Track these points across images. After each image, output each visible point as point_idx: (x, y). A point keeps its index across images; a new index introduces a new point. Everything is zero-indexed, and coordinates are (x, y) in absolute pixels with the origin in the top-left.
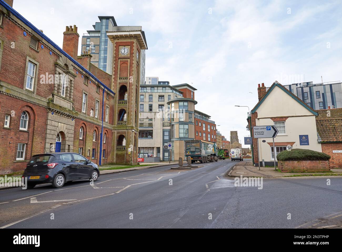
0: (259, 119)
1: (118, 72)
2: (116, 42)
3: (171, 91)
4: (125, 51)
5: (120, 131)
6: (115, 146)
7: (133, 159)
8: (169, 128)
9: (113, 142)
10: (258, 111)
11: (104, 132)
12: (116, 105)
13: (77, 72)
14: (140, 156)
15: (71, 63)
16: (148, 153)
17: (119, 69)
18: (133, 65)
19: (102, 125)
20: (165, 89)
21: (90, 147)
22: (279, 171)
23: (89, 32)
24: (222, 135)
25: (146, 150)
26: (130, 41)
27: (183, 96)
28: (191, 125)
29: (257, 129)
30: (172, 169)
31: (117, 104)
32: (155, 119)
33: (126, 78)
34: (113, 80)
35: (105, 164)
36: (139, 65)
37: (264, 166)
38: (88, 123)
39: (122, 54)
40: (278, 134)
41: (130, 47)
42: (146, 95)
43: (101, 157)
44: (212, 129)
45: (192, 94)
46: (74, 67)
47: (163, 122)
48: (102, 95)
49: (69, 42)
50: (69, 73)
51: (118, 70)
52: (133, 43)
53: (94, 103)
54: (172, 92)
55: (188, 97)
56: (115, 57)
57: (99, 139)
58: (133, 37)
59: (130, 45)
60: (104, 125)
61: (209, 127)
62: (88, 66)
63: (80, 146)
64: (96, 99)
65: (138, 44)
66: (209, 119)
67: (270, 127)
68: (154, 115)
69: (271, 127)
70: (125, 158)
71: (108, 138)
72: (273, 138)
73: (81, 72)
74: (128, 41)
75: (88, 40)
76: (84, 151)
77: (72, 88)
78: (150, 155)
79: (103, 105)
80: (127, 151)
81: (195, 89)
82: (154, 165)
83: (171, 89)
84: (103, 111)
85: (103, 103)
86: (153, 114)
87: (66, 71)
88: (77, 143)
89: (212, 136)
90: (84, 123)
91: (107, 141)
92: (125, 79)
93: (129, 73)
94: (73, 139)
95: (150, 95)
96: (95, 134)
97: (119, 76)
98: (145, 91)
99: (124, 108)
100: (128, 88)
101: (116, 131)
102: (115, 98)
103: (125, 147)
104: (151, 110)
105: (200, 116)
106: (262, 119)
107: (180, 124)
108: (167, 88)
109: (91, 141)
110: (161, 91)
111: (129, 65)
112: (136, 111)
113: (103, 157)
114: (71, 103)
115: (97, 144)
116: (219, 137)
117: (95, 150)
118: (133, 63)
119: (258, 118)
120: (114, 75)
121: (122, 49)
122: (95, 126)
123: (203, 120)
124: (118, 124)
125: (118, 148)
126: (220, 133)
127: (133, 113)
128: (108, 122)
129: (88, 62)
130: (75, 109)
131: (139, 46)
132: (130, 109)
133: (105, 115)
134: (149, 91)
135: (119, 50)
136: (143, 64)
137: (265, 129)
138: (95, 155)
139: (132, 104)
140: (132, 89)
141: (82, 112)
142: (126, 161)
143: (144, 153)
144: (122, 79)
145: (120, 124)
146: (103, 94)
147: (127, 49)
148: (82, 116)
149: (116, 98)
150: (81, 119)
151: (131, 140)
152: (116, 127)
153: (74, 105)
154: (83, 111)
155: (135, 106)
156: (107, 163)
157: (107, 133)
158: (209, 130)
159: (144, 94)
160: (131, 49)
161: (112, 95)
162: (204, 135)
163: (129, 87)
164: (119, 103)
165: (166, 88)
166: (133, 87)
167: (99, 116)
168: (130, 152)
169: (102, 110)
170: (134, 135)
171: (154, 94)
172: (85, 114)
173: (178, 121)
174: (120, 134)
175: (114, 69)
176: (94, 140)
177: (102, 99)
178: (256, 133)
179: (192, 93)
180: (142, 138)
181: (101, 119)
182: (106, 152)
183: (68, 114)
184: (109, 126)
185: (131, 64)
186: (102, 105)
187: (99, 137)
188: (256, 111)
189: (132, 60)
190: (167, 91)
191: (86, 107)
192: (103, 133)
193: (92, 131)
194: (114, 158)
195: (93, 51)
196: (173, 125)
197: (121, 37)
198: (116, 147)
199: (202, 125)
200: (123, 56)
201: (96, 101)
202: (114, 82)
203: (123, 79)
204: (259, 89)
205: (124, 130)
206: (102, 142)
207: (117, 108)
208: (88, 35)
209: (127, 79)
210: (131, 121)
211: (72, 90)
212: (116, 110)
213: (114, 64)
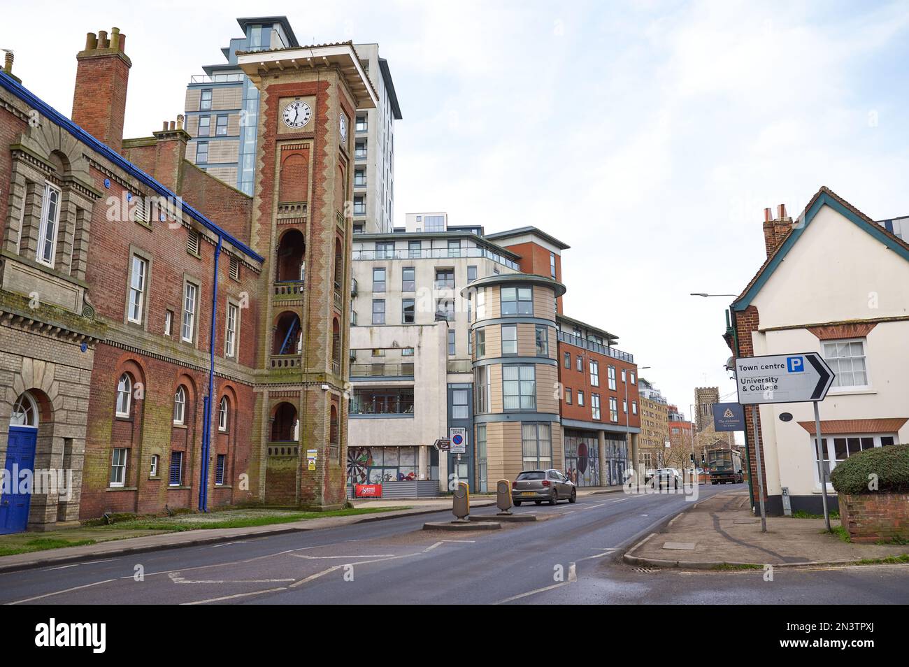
0: (763, 332)
1: (273, 186)
2: (270, 86)
3: (478, 252)
4: (297, 114)
5: (279, 389)
6: (263, 441)
7: (324, 488)
8: (469, 378)
9: (255, 430)
10: (761, 302)
11: (217, 392)
12: (266, 300)
13: (108, 181)
14: (372, 478)
15: (81, 147)
16: (397, 468)
17: (278, 175)
18: (326, 161)
19: (208, 367)
20: (457, 245)
21: (162, 447)
22: (842, 536)
23: (210, 70)
24: (670, 403)
25: (392, 457)
26: (317, 80)
27: (521, 269)
28: (547, 368)
29: (750, 368)
30: (426, 528)
31: (270, 297)
32: (419, 347)
33: (302, 206)
34: (257, 213)
35: (221, 508)
36: (348, 160)
37: (788, 512)
38: (151, 361)
39: (289, 123)
40: (832, 390)
41: (314, 98)
42: (393, 269)
43: (205, 483)
44: (624, 379)
45: (552, 263)
46: (93, 161)
47: (451, 357)
48: (212, 264)
49: (96, 86)
50: (70, 182)
51: (274, 180)
52: (327, 84)
53: (176, 290)
54: (483, 256)
55: (538, 273)
56: (266, 136)
57: (200, 418)
58: (324, 65)
59: (315, 95)
60: (218, 370)
61: (611, 373)
62: (176, 170)
63: (118, 444)
64: (187, 277)
65: (343, 89)
66: (611, 346)
67: (801, 358)
68: (417, 334)
69: (806, 361)
70: (297, 483)
71: (236, 416)
72: (815, 403)
73: (121, 180)
74: (310, 80)
75: (207, 96)
76: (134, 461)
77: (85, 236)
78: (405, 472)
79: (214, 298)
80: (304, 459)
81: (563, 246)
82: (402, 508)
83: (479, 246)
84: (217, 319)
85: (214, 293)
86: (413, 330)
87: (57, 176)
88: (104, 433)
89: (625, 403)
90: (134, 361)
91: (232, 425)
92: (299, 207)
93: (310, 187)
94: (85, 416)
95: (405, 269)
96: (182, 400)
97: (276, 198)
98: (390, 254)
99: (294, 309)
100: (308, 238)
101: (266, 391)
102: (263, 275)
103: (298, 445)
104: (409, 318)
105: (579, 335)
106: (776, 332)
107: (504, 365)
108: (464, 243)
109: (166, 424)
110: (444, 253)
111: (311, 160)
112: (338, 319)
113: (218, 479)
114: (77, 288)
115: (190, 436)
116: (659, 409)
117: (185, 458)
118: (325, 155)
119: (760, 327)
120: (261, 196)
121: (290, 108)
122: (181, 371)
123: (591, 349)
124: (274, 365)
125: (273, 451)
126: (663, 395)
127: (326, 328)
128: (235, 357)
129: (177, 154)
130: (97, 311)
131: (348, 97)
132: (313, 313)
133: (221, 332)
134: (405, 254)
135: (280, 112)
136: (387, 166)
137: (782, 366)
138: (184, 472)
139: (320, 293)
140: (321, 241)
141: (126, 323)
142: (300, 495)
143: (383, 468)
144: (287, 208)
145: (280, 365)
146: (215, 260)
147: (305, 107)
148: (127, 334)
149: (267, 274)
150: (123, 347)
151: (317, 420)
152: (266, 376)
153: (91, 296)
154: (131, 318)
155: (330, 300)
156: (231, 503)
157: (231, 396)
158: (612, 385)
159: (386, 264)
160: (320, 107)
161: (253, 263)
162: (595, 401)
163: (311, 236)
164: (277, 293)
165: (462, 241)
166: (323, 235)
167: (197, 335)
168: (314, 462)
169: (209, 316)
170: (327, 403)
171: (419, 265)
172: (141, 327)
173: (500, 356)
174: (280, 400)
175: (261, 177)
176: (178, 422)
177: (211, 277)
178: (748, 386)
179: (552, 259)
180: (378, 415)
181: (207, 348)
182: (230, 463)
183: (61, 325)
184: (241, 373)
185: (320, 155)
186: (210, 297)
187: (198, 410)
188: (753, 304)
189: (321, 143)
190: (464, 253)
191: (144, 305)
192: (215, 396)
193: (169, 388)
194: (258, 483)
195: (222, 132)
196: (481, 369)
197: (285, 68)
198: (267, 445)
199: (585, 367)
200: (291, 130)
201: (186, 285)
202: (259, 220)
203: (290, 209)
204: (769, 226)
205: (293, 384)
206: (212, 428)
207: (269, 311)
208: (207, 79)
209: (305, 207)
210: (319, 353)
211: (82, 242)
212: (268, 315)
213: (262, 159)
